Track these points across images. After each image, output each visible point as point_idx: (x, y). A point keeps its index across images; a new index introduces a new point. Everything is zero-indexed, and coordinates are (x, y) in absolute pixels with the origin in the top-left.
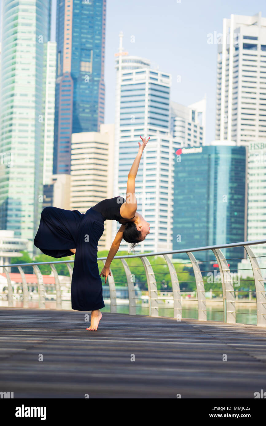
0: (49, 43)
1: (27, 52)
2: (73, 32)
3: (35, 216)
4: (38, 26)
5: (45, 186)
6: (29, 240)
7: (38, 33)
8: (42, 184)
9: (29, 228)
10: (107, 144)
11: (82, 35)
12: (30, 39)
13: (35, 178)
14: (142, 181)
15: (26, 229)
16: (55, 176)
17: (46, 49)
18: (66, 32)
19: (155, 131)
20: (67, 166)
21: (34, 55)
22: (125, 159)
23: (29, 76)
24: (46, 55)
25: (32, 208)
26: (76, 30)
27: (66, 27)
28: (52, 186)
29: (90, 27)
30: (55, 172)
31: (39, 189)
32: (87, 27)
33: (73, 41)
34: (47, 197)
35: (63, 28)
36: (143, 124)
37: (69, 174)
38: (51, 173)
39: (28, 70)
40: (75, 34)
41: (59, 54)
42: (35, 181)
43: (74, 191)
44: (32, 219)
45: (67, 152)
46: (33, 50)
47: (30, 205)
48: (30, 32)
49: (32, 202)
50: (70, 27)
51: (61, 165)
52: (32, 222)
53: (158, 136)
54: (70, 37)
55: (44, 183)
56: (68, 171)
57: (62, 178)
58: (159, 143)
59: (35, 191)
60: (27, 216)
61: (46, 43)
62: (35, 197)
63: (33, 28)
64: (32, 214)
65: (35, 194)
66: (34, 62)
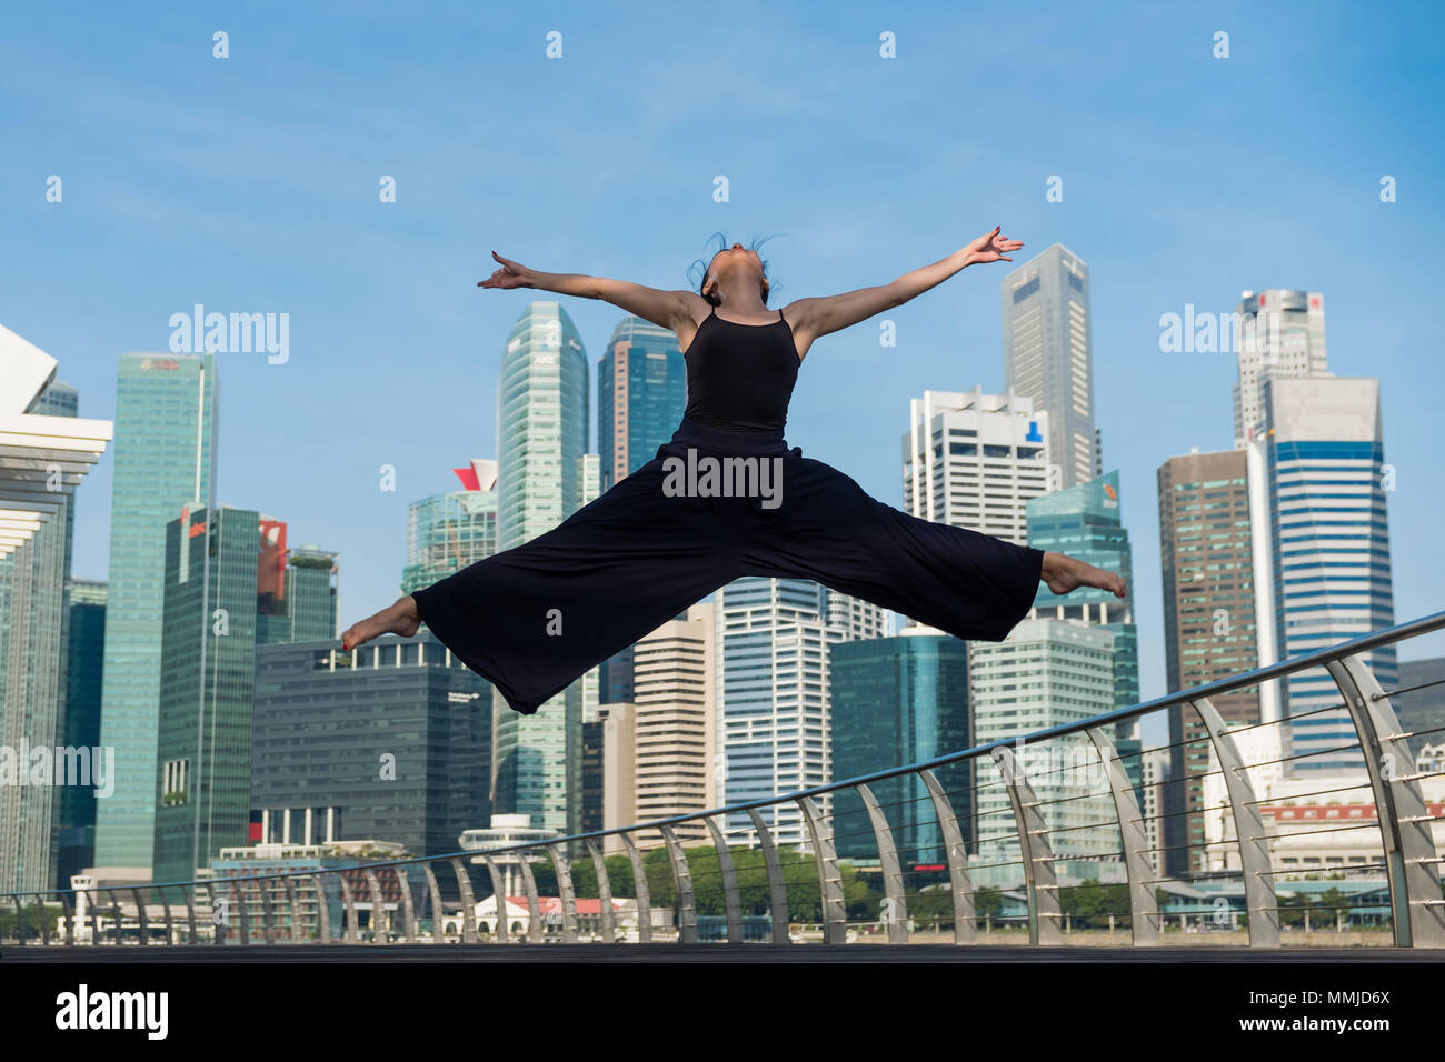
0: (585, 456)
1: (546, 475)
2: (631, 435)
3: (570, 785)
4: (564, 427)
5: (587, 726)
6: (559, 830)
7: (564, 439)
8: (580, 722)
9: (558, 808)
10: (702, 642)
11: (648, 441)
12: (552, 452)
13: (567, 712)
14: (771, 711)
15: (553, 810)
16: (604, 707)
17: (582, 469)
18: (617, 436)
19: (793, 613)
20: (627, 687)
21: (559, 480)
22: (736, 669)
23: (550, 519)
24: (581, 480)
25: (562, 770)
26: (635, 430)
27: (617, 427)
28: (600, 726)
29: (662, 424)
30: (603, 699)
31: (574, 732)
32: (657, 424)
33: (631, 452)
34: (590, 747)
35: (613, 429)
36: (769, 601)
37: (632, 702)
38: (597, 702)
39: (549, 508)
40: (634, 439)
41: (606, 477)
42: (566, 718)
43: (641, 734)
44: (563, 790)
45: (626, 659)
46: (557, 470)
47: (558, 763)
48: (550, 439)
49: (562, 757)
50: (625, 427)
51: (615, 686)
52: (563, 796)
53: (799, 623)
54: (625, 444)
55: (584, 721)
56: (628, 696)
57: (618, 710)
58: (800, 636)
59: (567, 736)
60: (553, 786)
61: (582, 457)
62: (567, 749)
63: (557, 431)
64: (563, 780)
65: (567, 741)
66: (558, 493)
